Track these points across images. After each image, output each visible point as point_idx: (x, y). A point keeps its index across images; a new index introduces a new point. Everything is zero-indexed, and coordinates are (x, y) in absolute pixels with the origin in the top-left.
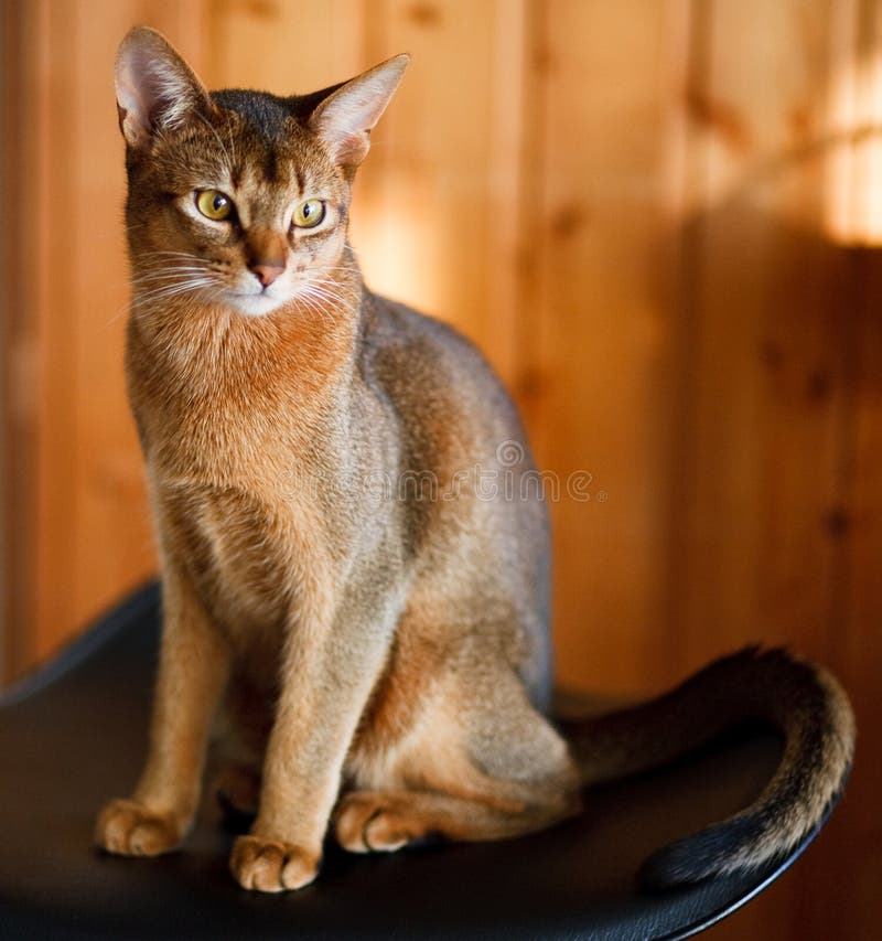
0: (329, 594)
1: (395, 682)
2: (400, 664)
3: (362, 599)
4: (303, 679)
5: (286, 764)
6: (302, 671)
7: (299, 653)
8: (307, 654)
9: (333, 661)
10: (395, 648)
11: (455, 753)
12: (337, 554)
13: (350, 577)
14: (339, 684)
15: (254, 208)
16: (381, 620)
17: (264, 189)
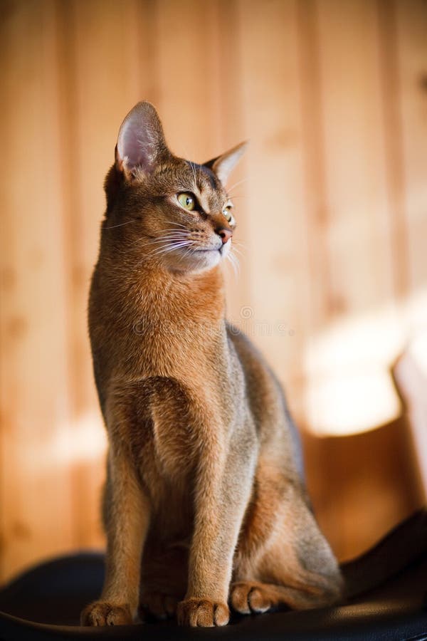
0: (223, 446)
1: (259, 504)
2: (260, 493)
3: (239, 450)
4: (210, 499)
5: (205, 554)
6: (210, 495)
7: (208, 483)
8: (213, 483)
9: (227, 489)
10: (256, 486)
11: (292, 553)
12: (226, 421)
13: (232, 438)
14: (230, 503)
15: (211, 203)
16: (249, 465)
17: (215, 193)
